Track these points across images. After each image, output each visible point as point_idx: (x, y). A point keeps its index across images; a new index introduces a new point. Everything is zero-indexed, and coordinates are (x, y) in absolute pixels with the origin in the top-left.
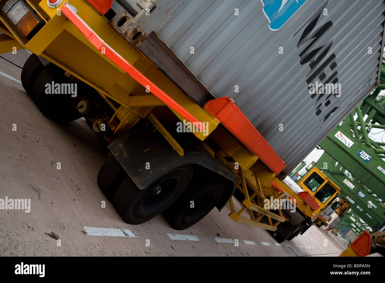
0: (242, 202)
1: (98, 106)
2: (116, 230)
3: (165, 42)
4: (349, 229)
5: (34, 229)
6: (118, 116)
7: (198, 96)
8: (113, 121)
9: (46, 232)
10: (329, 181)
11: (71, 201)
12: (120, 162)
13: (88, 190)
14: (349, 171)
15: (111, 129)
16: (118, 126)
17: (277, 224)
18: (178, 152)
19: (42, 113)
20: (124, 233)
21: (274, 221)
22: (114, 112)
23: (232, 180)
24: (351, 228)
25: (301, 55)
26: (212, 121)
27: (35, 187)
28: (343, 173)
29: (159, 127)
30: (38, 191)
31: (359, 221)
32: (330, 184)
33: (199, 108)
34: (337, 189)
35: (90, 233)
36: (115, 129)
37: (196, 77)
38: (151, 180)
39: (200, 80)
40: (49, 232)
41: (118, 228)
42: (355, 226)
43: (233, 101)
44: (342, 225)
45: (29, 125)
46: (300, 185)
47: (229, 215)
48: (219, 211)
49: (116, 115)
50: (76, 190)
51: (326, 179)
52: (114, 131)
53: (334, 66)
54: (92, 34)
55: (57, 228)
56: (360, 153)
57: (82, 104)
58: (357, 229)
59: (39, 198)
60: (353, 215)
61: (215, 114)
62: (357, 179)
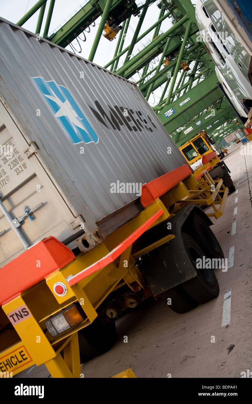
0: (208, 206)
1: (114, 300)
2: (224, 304)
3: (103, 218)
4: (223, 139)
5: (224, 362)
6: (130, 283)
7: (134, 210)
8: (133, 287)
9: (227, 354)
10: (192, 141)
11: (197, 335)
12: (171, 288)
13: (185, 322)
14: (177, 129)
15: (139, 290)
16: (138, 284)
17: (224, 186)
18: (171, 239)
19: (106, 353)
20: (228, 298)
21: (222, 188)
22: (126, 285)
23: (193, 207)
24: (223, 138)
25: (115, 129)
26: (158, 203)
27: (182, 360)
28: (179, 133)
29: (146, 251)
30: (186, 358)
31: (219, 130)
32: (194, 141)
33: (144, 211)
34: (199, 137)
35: (228, 322)
36: (141, 287)
37: (125, 205)
38: (191, 266)
39: (127, 203)
40: (227, 351)
41: (223, 303)
42: (222, 135)
43: (146, 183)
44: (219, 144)
45: (118, 362)
46: (190, 164)
47: (216, 218)
48: (213, 224)
49: (129, 284)
50: (185, 331)
51: (189, 142)
52: (142, 288)
53: (122, 109)
54: (99, 263)
55: (223, 346)
56: (166, 116)
57: (109, 313)
58: (225, 133)
59: (194, 357)
60: (213, 134)
61: (153, 199)
62: (185, 124)
